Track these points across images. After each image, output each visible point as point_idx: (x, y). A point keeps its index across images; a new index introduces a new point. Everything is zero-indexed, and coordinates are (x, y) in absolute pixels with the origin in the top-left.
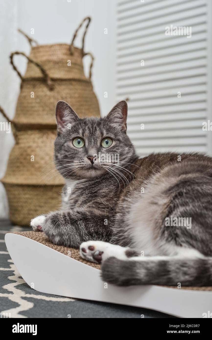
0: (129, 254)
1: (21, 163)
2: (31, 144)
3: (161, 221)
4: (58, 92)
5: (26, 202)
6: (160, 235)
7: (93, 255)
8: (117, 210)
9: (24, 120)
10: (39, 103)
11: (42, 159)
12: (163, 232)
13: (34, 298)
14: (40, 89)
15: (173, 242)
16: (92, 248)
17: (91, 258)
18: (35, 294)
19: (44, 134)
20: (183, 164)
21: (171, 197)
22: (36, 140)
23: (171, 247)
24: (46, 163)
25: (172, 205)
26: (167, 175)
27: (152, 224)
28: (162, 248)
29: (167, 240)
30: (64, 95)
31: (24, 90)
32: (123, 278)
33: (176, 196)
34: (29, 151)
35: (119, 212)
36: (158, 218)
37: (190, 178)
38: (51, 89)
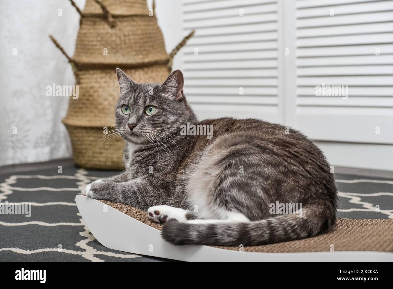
0: (189, 217)
1: (84, 104)
2: (93, 84)
3: (214, 189)
4: (120, 30)
5: (90, 145)
6: (213, 201)
7: (159, 219)
8: (177, 184)
9: (85, 59)
10: (100, 41)
11: (106, 100)
12: (216, 199)
13: (105, 255)
14: (101, 27)
15: (224, 207)
16: (158, 212)
17: (158, 221)
18: (106, 251)
19: (107, 74)
20: (233, 135)
21: (222, 169)
22: (99, 80)
23: (222, 211)
24: (109, 104)
25: (223, 176)
26: (219, 146)
27: (207, 192)
28: (215, 212)
29: (219, 205)
30: (126, 33)
31: (83, 26)
32: (178, 239)
33: (226, 167)
34: (91, 92)
35: (178, 185)
36: (212, 187)
37: (239, 149)
38: (113, 26)
